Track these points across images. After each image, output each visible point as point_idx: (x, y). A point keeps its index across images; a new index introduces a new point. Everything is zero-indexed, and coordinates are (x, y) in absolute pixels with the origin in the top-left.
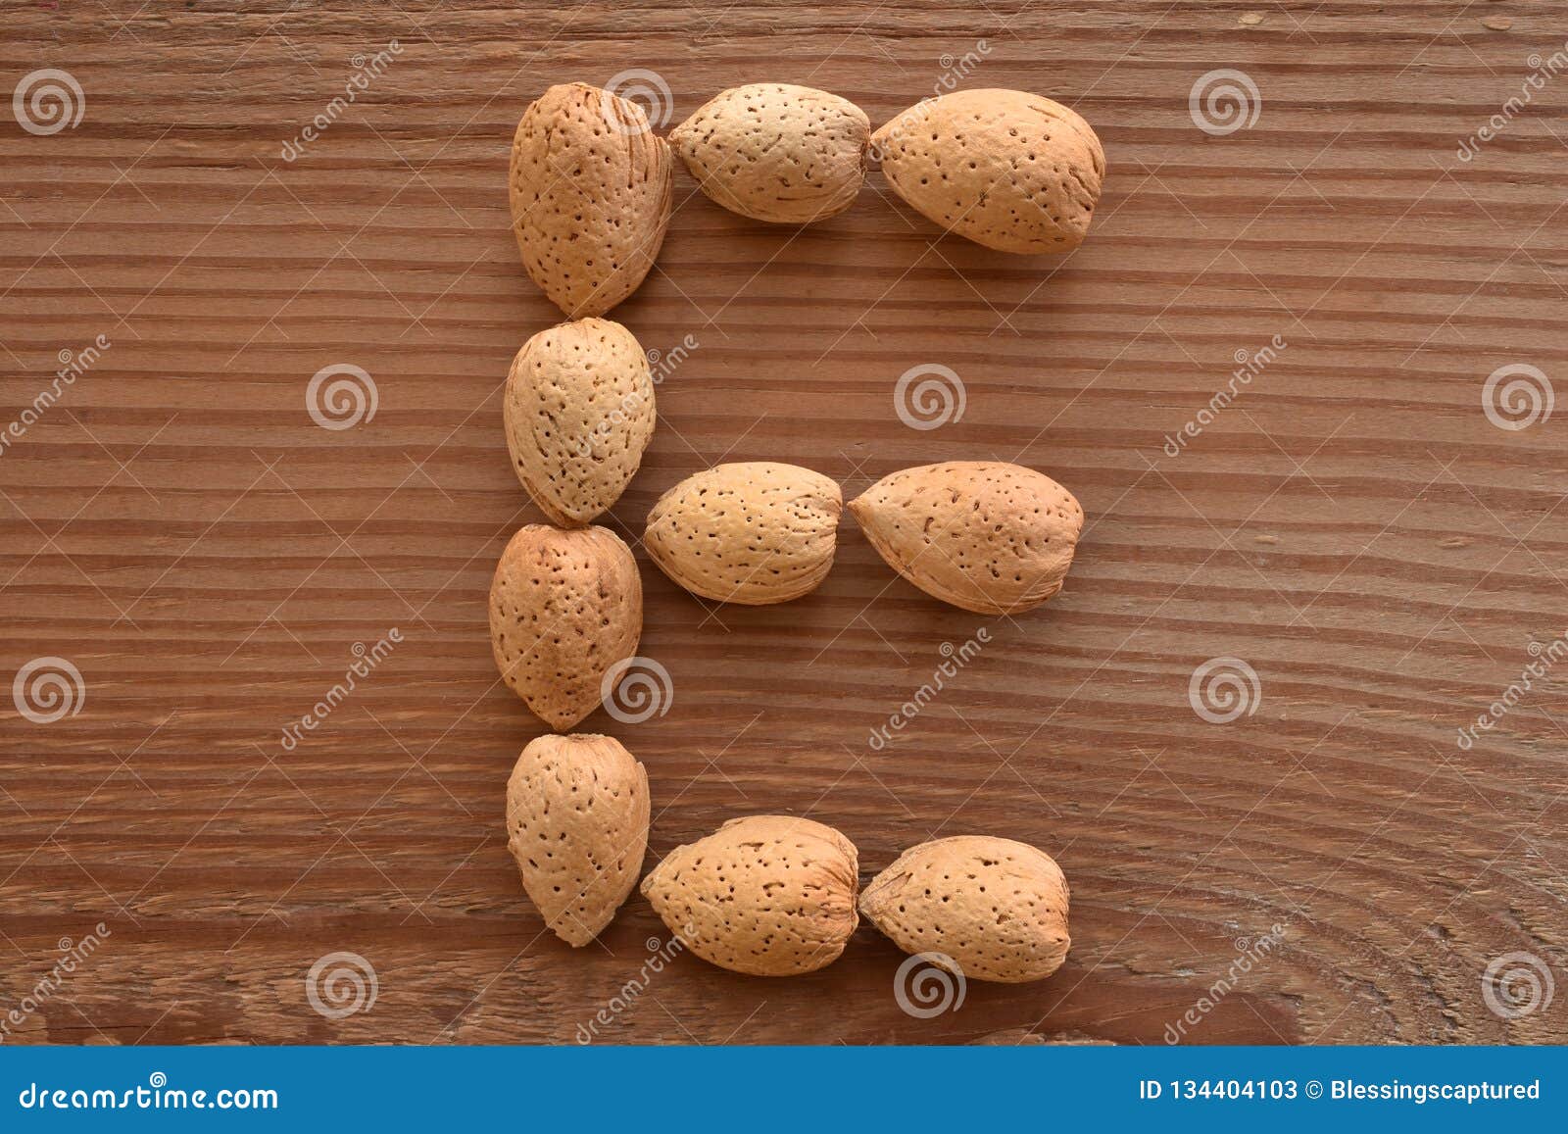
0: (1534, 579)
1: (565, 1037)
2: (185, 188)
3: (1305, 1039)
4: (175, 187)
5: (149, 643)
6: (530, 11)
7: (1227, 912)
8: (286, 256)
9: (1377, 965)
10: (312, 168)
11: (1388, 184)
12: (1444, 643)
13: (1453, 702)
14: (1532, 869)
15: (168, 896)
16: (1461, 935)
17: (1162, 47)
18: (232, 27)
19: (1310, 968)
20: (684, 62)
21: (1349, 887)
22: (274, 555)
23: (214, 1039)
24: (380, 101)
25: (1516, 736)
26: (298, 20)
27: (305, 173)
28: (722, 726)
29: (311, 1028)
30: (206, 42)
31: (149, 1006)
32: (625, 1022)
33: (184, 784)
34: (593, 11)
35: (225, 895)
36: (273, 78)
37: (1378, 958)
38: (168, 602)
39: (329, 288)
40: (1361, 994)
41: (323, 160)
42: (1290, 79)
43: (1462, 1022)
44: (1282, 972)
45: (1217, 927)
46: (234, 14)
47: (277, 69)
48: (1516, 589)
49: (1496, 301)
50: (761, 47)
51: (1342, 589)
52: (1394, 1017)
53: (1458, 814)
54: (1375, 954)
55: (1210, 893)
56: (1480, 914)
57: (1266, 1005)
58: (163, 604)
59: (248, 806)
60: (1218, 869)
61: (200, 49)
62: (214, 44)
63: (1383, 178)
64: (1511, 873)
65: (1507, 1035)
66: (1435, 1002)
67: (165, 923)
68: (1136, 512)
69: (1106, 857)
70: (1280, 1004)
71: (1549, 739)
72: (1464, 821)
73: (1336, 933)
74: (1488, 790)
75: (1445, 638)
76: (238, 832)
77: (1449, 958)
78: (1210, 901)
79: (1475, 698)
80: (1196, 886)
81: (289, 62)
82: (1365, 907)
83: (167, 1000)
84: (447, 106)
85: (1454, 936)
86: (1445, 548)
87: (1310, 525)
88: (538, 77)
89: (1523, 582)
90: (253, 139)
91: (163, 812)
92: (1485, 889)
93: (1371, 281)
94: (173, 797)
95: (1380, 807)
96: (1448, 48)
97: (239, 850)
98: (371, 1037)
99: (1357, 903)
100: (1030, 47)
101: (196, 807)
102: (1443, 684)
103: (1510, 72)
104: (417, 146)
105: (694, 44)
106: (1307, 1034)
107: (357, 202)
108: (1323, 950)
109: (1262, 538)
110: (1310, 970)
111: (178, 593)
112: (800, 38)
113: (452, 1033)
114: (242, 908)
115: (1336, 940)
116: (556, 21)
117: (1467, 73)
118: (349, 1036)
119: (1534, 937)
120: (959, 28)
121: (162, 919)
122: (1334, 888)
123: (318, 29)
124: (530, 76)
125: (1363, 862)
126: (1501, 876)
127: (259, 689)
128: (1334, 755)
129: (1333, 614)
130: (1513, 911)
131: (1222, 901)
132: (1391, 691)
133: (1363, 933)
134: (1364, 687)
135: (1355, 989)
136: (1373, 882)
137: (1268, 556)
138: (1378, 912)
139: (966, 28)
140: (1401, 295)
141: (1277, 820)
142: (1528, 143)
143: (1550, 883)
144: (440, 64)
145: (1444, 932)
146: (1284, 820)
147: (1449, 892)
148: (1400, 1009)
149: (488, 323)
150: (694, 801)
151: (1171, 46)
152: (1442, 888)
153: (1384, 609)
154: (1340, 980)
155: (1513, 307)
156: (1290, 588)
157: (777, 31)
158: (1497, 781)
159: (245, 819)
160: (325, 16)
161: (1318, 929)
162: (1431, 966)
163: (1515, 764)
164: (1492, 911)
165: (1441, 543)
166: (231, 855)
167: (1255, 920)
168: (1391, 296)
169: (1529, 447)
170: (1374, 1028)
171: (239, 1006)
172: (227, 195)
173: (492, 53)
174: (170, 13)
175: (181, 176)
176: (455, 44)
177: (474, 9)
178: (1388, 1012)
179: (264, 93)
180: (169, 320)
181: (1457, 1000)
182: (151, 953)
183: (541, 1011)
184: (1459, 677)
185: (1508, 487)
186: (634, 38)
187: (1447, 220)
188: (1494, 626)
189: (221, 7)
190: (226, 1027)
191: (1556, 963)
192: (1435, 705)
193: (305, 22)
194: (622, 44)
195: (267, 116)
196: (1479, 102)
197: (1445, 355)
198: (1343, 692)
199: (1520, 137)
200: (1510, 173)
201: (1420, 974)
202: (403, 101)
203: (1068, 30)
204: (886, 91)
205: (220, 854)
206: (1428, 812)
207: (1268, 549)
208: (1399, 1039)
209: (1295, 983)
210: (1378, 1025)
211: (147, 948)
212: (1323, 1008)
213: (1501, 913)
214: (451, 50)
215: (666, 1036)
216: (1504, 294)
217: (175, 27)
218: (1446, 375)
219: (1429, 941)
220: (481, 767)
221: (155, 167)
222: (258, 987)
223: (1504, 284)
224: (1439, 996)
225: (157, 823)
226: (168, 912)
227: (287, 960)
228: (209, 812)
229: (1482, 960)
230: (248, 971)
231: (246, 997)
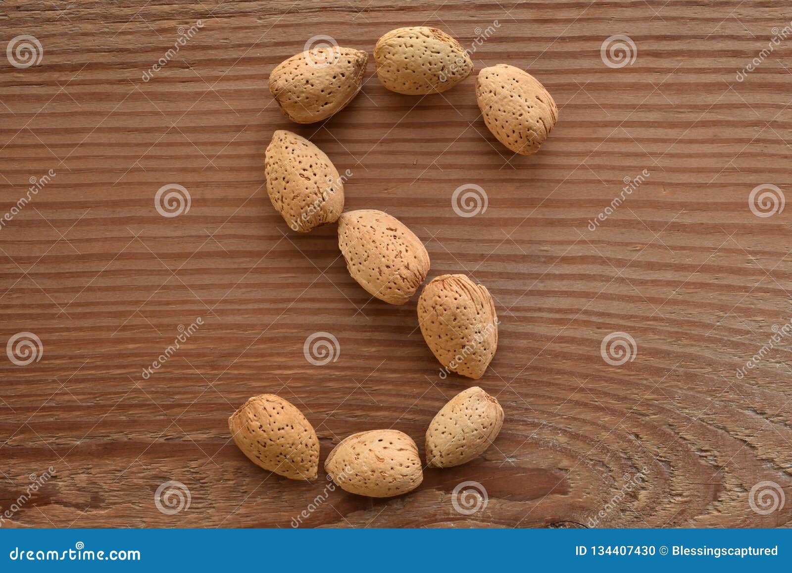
0: (675, 264)
1: (214, 499)
2: (19, 96)
3: (571, 490)
4: (14, 96)
5: (9, 315)
6: (180, 5)
7: (531, 430)
8: (68, 127)
9: (605, 453)
10: (79, 84)
11: (598, 75)
12: (632, 297)
13: (637, 325)
14: (679, 405)
15: (22, 436)
16: (645, 438)
17: (486, 12)
18: (38, 18)
19: (573, 456)
20: (255, 27)
21: (588, 416)
22: (67, 271)
23: (46, 504)
24: (110, 51)
25: (668, 340)
26: (70, 14)
27: (75, 87)
28: (285, 347)
29: (91, 498)
30: (26, 25)
31: (14, 489)
32: (241, 491)
33: (28, 382)
34: (211, 4)
35: (49, 435)
36: (59, 42)
37: (605, 450)
38: (18, 295)
40: (597, 468)
41: (83, 80)
42: (548, 26)
43: (647, 480)
44: (559, 458)
45: (527, 437)
46: (39, 12)
47: (61, 37)
48: (667, 269)
49: (652, 130)
50: (292, 19)
51: (582, 272)
52: (614, 478)
53: (642, 379)
54: (603, 448)
55: (523, 421)
56: (655, 427)
57: (552, 474)
58: (15, 296)
59: (59, 392)
60: (526, 409)
61: (23, 29)
62: (30, 26)
63: (596, 72)
64: (668, 407)
65: (670, 486)
66: (634, 470)
67: (22, 449)
68: (481, 237)
70: (558, 473)
71: (685, 342)
72: (645, 382)
73: (584, 439)
74: (656, 367)
75: (633, 294)
76: (54, 405)
77: (640, 449)
78: (523, 425)
79: (648, 323)
80: (516, 417)
81: (66, 34)
82: (598, 425)
83: (23, 486)
84: (142, 52)
85: (641, 438)
86: (631, 251)
87: (566, 241)
89: (671, 266)
90: (50, 71)
91: (18, 396)
92: (655, 415)
93: (591, 122)
94: (23, 389)
95: (605, 377)
96: (624, 9)
97: (55, 413)
98: (121, 501)
99: (593, 424)
100: (422, 15)
101: (33, 393)
102: (632, 316)
103: (656, 20)
104: (129, 72)
105: (260, 19)
106: (572, 488)
107: (101, 100)
108: (578, 446)
109: (543, 248)
110: (572, 457)
111: (22, 291)
112: (311, 14)
114: (57, 441)
115: (585, 442)
116: (193, 10)
117: (634, 20)
118: (111, 501)
119: (681, 438)
120: (388, 7)
121: (19, 447)
122: (582, 416)
123: (79, 17)
125: (596, 403)
126: (664, 408)
127: (61, 335)
128: (581, 352)
129: (578, 284)
130: (670, 425)
131: (529, 424)
132: (607, 320)
133: (597, 438)
134: (594, 319)
135: (594, 465)
136: (601, 413)
137: (546, 257)
138: (605, 428)
139: (391, 7)
140: (606, 129)
141: (554, 384)
142: (665, 54)
143: (688, 411)
144: (138, 32)
145: (637, 436)
146: (557, 384)
147: (639, 417)
148: (616, 474)
149: (166, 156)
150: (271, 383)
151: (491, 12)
152: (636, 416)
153: (602, 281)
154: (587, 461)
155: (661, 133)
156: (557, 272)
157: (300, 11)
158: (660, 363)
159: (57, 398)
160: (83, 11)
161: (574, 436)
162: (631, 453)
163: (668, 354)
164: (661, 425)
165: (629, 248)
166: (52, 416)
167: (545, 433)
168: (601, 130)
169: (670, 200)
170: (604, 484)
171: (57, 488)
172: (39, 99)
173: (163, 26)
174: (9, 12)
175: (16, 90)
176: (146, 22)
177: (154, 5)
178: (611, 476)
179: (55, 49)
180: (13, 160)
182: (15, 464)
183: (201, 487)
184: (640, 313)
185: (661, 220)
186: (231, 17)
187: (627, 92)
188: (656, 287)
189: (33, 8)
190: (51, 498)
191: (692, 450)
192: (629, 327)
193: (73, 14)
194: (225, 20)
195: (57, 60)
196: (641, 34)
197: (628, 157)
198: (584, 321)
199: (661, 50)
200: (657, 68)
201: (626, 457)
202: (121, 50)
204: (353, 38)
205: (46, 415)
206: (627, 378)
207: (545, 253)
208: (617, 489)
209: (565, 463)
210: (606, 482)
211: (13, 462)
212: (579, 475)
213: (664, 427)
214: (144, 25)
215: (262, 497)
216: (656, 127)
217: (12, 19)
218: (629, 167)
219: (630, 441)
220: (169, 370)
222: (67, 478)
223: (656, 122)
224: (635, 467)
225: (15, 401)
226: (22, 444)
227: (80, 465)
228: (40, 395)
229: (656, 449)
230: (61, 471)
231: (60, 483)
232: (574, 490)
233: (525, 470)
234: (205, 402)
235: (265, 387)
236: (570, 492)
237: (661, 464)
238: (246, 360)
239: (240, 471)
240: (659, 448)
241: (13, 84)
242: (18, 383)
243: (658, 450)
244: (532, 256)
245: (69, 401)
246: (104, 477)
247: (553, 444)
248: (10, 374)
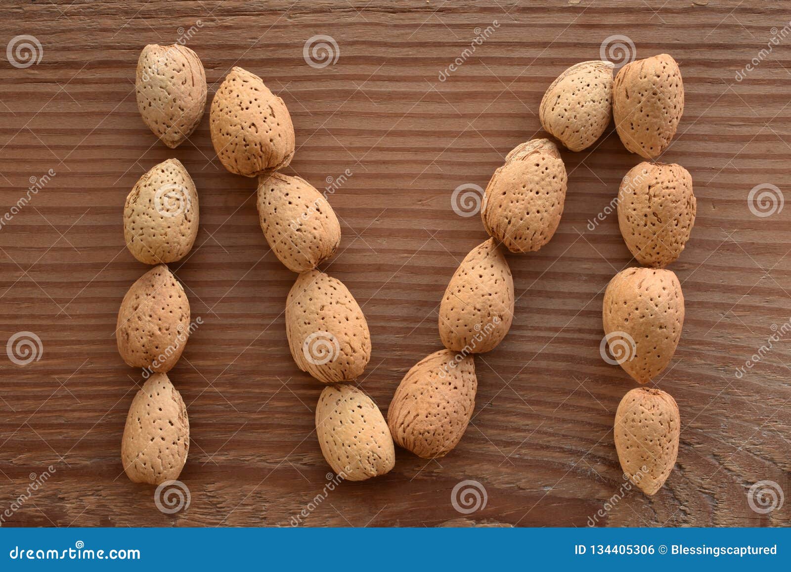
0: (723, 286)
1: (231, 524)
2: (33, 93)
4: (27, 93)
7: (569, 458)
8: (84, 128)
10: (97, 83)
14: (725, 434)
15: (28, 454)
16: (688, 468)
17: (529, 16)
18: (55, 12)
19: (611, 486)
20: (286, 27)
22: (80, 280)
23: (52, 527)
24: (131, 48)
25: (715, 366)
26: (89, 8)
27: (93, 86)
29: (101, 521)
30: (42, 19)
32: (261, 517)
33: (36, 398)
35: (57, 454)
36: (76, 37)
38: (26, 305)
39: (106, 144)
40: (637, 499)
41: (100, 79)
42: (596, 31)
43: (689, 512)
44: (597, 488)
45: (563, 465)
46: (56, 5)
47: (78, 33)
48: (714, 291)
49: (702, 144)
50: (325, 18)
52: (654, 510)
53: (686, 406)
55: (559, 448)
56: (698, 457)
57: (589, 504)
58: (23, 306)
59: (68, 408)
60: (563, 435)
61: (39, 22)
62: (46, 20)
64: (713, 436)
65: (713, 519)
66: (676, 502)
67: (28, 468)
69: (506, 430)
70: (596, 504)
71: (732, 368)
72: (689, 409)
74: (701, 394)
76: (63, 422)
77: (682, 480)
78: (559, 452)
79: (694, 347)
80: (553, 444)
81: (84, 29)
83: (28, 508)
85: (684, 468)
88: (212, 35)
89: (719, 287)
90: (66, 68)
91: (25, 412)
92: (700, 444)
94: (30, 404)
96: (676, 15)
97: (64, 431)
98: (132, 525)
100: (462, 17)
101: (42, 409)
103: (708, 27)
105: (290, 18)
106: (610, 519)
109: (584, 266)
111: (31, 300)
112: (344, 14)
113: (173, 523)
114: (66, 460)
116: (220, 6)
117: (686, 28)
118: (121, 525)
119: (726, 469)
120: (425, 8)
121: (25, 466)
123: (98, 12)
124: (207, 34)
126: (708, 438)
127: (72, 348)
130: (715, 455)
131: (566, 452)
135: (634, 496)
137: (587, 275)
139: (429, 8)
141: (593, 410)
142: (717, 63)
143: (734, 441)
144: (162, 29)
145: (680, 466)
146: (597, 410)
148: (657, 506)
151: (534, 15)
155: (711, 147)
157: (333, 10)
158: (705, 389)
159: (66, 415)
160: (102, 5)
162: (673, 484)
163: (714, 380)
164: (705, 455)
166: (60, 433)
167: (583, 461)
169: (719, 218)
170: (644, 516)
171: (65, 511)
173: (187, 23)
174: (23, 5)
175: (30, 88)
176: (169, 19)
178: (651, 508)
179: (71, 45)
180: (25, 161)
181: (687, 501)
182: (19, 484)
183: (218, 511)
186: (260, 15)
188: (703, 310)
190: (58, 521)
191: (737, 482)
193: (92, 8)
194: (254, 18)
195: (73, 57)
196: (693, 42)
199: (712, 60)
200: (709, 78)
201: (668, 488)
203: (481, 8)
204: (389, 40)
205: (54, 433)
207: (587, 272)
208: (657, 521)
209: (603, 493)
210: (646, 514)
211: (18, 481)
212: (618, 506)
213: (709, 457)
214: (167, 22)
215: (283, 523)
216: (706, 140)
217: (26, 12)
221: (18, 83)
222: (74, 500)
223: (706, 135)
224: (677, 499)
225: (23, 417)
226: (28, 463)
227: (89, 487)
228: (49, 412)
229: (700, 481)
230: (69, 493)
231: (68, 505)
232: (613, 522)
233: (561, 500)
234: (224, 422)
235: (287, 407)
236: (608, 524)
237: (704, 496)
238: (267, 378)
239: (259, 495)
240: (703, 479)
241: (27, 80)
242: (25, 398)
243: (703, 482)
244: (572, 274)
245: (79, 418)
246: (115, 499)
247: (591, 473)
248: (17, 388)
